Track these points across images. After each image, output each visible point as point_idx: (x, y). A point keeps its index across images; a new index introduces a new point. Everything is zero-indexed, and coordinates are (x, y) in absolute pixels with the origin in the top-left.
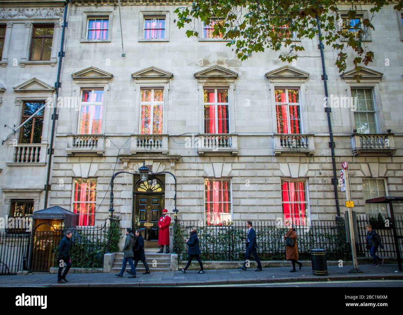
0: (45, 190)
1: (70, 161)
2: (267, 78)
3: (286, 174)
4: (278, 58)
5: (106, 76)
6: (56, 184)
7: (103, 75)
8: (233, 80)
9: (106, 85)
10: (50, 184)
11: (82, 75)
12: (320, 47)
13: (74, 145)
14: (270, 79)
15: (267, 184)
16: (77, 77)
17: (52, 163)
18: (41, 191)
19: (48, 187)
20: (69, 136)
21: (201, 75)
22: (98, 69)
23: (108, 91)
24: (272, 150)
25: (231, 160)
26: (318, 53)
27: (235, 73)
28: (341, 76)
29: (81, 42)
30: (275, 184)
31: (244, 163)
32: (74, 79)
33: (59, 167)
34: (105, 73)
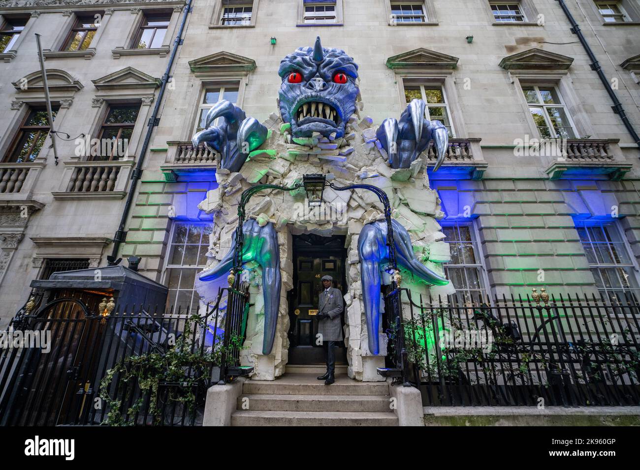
1: (170, 190)
2: (504, 68)
3: (580, 210)
4: (513, 43)
5: (244, 63)
6: (138, 230)
7: (239, 63)
8: (451, 71)
9: (243, 78)
10: (126, 230)
11: (206, 63)
12: (575, 30)
13: (179, 160)
14: (509, 68)
15: (549, 228)
16: (198, 66)
17: (136, 194)
18: (105, 243)
19: (121, 236)
20: (170, 143)
21: (399, 61)
22: (232, 55)
23: (247, 85)
24: (542, 170)
25: (472, 186)
26: (575, 38)
27: (453, 59)
28: (622, 65)
29: (210, 28)
30: (564, 228)
31: (497, 191)
32: (193, 71)
33: (147, 201)
34: (243, 59)
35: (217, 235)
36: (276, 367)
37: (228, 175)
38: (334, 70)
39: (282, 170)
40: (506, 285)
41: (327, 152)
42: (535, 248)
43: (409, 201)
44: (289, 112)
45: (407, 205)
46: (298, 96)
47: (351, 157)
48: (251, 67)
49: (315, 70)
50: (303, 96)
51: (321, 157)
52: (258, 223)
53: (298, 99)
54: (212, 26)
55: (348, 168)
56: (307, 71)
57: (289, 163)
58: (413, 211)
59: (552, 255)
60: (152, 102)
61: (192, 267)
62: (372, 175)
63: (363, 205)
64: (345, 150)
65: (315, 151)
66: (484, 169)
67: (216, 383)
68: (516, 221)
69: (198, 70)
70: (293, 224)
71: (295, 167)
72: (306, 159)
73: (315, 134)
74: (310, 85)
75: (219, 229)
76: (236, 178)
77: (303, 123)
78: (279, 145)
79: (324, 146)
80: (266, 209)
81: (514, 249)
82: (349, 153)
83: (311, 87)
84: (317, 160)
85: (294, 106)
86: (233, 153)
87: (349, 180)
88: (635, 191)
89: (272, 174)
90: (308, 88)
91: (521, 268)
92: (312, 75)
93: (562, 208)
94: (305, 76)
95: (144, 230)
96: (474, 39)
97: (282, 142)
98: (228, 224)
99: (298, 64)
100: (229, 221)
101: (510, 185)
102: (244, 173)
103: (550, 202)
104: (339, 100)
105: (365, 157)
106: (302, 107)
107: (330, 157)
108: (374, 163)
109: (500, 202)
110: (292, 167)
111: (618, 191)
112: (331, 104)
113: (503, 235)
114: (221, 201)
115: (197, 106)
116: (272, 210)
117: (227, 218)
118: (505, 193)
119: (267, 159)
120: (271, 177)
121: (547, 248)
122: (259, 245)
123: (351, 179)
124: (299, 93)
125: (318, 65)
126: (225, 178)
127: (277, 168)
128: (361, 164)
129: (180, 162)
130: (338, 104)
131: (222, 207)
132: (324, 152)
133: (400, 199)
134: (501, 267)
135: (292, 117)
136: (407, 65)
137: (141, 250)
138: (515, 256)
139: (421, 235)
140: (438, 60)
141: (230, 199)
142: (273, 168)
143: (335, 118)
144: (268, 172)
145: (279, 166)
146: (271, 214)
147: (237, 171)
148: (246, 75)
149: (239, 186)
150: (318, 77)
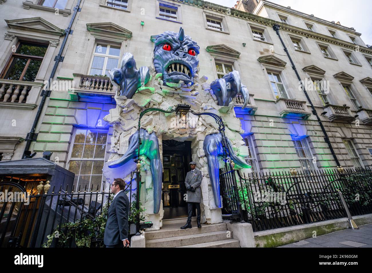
0: (26, 140)
1: (73, 107)
2: (259, 61)
3: (294, 133)
4: (262, 51)
5: (125, 33)
6: (47, 132)
7: (122, 32)
8: (237, 59)
9: (124, 41)
10: (37, 131)
11: (98, 27)
12: (286, 50)
13: (81, 86)
14: (262, 62)
15: (282, 140)
16: (92, 28)
17: (45, 107)
18: (18, 142)
19: (32, 137)
20: (75, 75)
21: (213, 49)
22: (117, 26)
23: (126, 46)
24: (278, 113)
25: (250, 118)
26: (285, 54)
27: (238, 53)
28: (303, 69)
29: (100, 6)
30: (288, 141)
31: (260, 121)
32: (88, 30)
33: (55, 112)
34: (124, 30)
35: (117, 138)
36: (160, 221)
37: (125, 100)
38: (189, 47)
39: (159, 101)
40: (267, 168)
41: (185, 93)
42: (277, 150)
43: (228, 124)
44: (162, 67)
45: (226, 126)
46: (170, 58)
47: (197, 97)
48: (129, 36)
49: (179, 45)
50: (173, 59)
51: (181, 95)
52: (147, 131)
53: (170, 60)
54: (102, 5)
55: (196, 103)
56: (175, 45)
57: (162, 97)
58: (229, 129)
59: (284, 154)
60: (58, 45)
61: (90, 159)
62: (209, 108)
63: (205, 124)
64: (194, 93)
65: (179, 91)
66: (256, 110)
67: (134, 235)
68: (270, 137)
69: (93, 30)
70: (165, 133)
71: (165, 99)
72: (172, 95)
73: (181, 82)
74: (177, 53)
75: (119, 134)
76: (131, 102)
77: (172, 74)
79: (184, 89)
80: (150, 123)
81: (269, 150)
82: (196, 95)
83: (178, 54)
84: (179, 97)
85: (166, 64)
86: (129, 86)
87: (196, 110)
88: (311, 125)
89: (153, 102)
90: (175, 55)
91: (273, 160)
92: (178, 48)
93: (287, 132)
94: (173, 48)
95: (52, 133)
96: (246, 45)
98: (125, 131)
99: (170, 40)
100: (126, 129)
101: (265, 119)
102: (135, 99)
103: (282, 128)
105: (204, 98)
106: (171, 65)
107: (187, 96)
108: (208, 102)
109: (262, 127)
111: (306, 125)
112: (188, 66)
113: (265, 143)
114: (120, 116)
115: (92, 53)
116: (154, 124)
117: (124, 127)
118: (264, 123)
119: (149, 93)
120: (152, 104)
121: (282, 150)
122: (149, 145)
123: (197, 109)
125: (181, 43)
126: (123, 102)
127: (156, 99)
128: (202, 102)
129: (83, 88)
130: (192, 66)
131: (121, 120)
132: (184, 93)
134: (265, 160)
135: (164, 70)
136: (216, 52)
137: (50, 147)
138: (270, 154)
139: (234, 142)
140: (231, 52)
141: (125, 116)
142: (153, 98)
143: (189, 74)
144: (150, 101)
145: (157, 98)
146: (153, 126)
147: (131, 98)
148: (126, 40)
149: (132, 107)
150: (181, 49)
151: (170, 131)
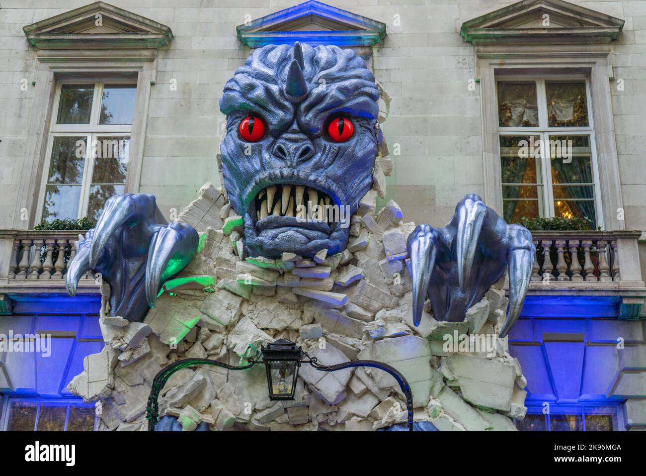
5: (147, 33)
7: (136, 31)
8: (606, 48)
9: (146, 65)
11: (61, 31)
13: (16, 271)
16: (45, 38)
21: (489, 28)
22: (120, 12)
23: (152, 84)
27: (610, 21)
34: (144, 21)
37: (125, 329)
38: (326, 114)
39: (226, 317)
41: (312, 283)
43: (461, 383)
44: (240, 197)
45: (457, 390)
46: (257, 172)
47: (357, 290)
48: (163, 42)
49: (289, 117)
50: (266, 174)
51: (300, 293)
52: (181, 425)
53: (257, 178)
55: (351, 314)
56: (277, 116)
57: (239, 300)
58: (468, 403)
62: (393, 331)
63: (375, 390)
64: (347, 277)
65: (287, 281)
66: (642, 301)
69: (45, 45)
70: (246, 424)
71: (251, 308)
72: (272, 293)
73: (287, 256)
74: (280, 149)
76: (140, 335)
77: (267, 226)
78: (221, 261)
79: (304, 273)
80: (193, 397)
82: (355, 282)
83: (280, 154)
84: (291, 297)
85: (249, 189)
86: (133, 284)
87: (352, 336)
89: (208, 324)
90: (276, 155)
92: (285, 127)
94: (271, 127)
97: (226, 254)
98: (125, 422)
99: (257, 102)
100: (127, 417)
102: (151, 323)
104: (336, 179)
105: (385, 290)
106: (265, 190)
107: (318, 294)
108: (402, 302)
110: (246, 309)
112: (319, 188)
114: (111, 378)
115: (46, 132)
116: (207, 396)
117: (124, 412)
119: (197, 293)
120: (205, 330)
123: (356, 334)
124: (257, 166)
125: (296, 106)
126: (120, 334)
127: (216, 313)
128: (376, 305)
129: (21, 276)
130: (334, 187)
131: (113, 389)
132: (305, 283)
133: (445, 380)
135: (246, 208)
136: (504, 37)
140: (579, 23)
141: (127, 374)
142: (210, 311)
144: (201, 321)
145: (222, 309)
146: (203, 404)
147: (142, 320)
148: (151, 60)
149: (145, 349)
150: (294, 132)
151: (259, 416)
